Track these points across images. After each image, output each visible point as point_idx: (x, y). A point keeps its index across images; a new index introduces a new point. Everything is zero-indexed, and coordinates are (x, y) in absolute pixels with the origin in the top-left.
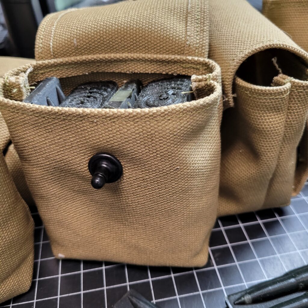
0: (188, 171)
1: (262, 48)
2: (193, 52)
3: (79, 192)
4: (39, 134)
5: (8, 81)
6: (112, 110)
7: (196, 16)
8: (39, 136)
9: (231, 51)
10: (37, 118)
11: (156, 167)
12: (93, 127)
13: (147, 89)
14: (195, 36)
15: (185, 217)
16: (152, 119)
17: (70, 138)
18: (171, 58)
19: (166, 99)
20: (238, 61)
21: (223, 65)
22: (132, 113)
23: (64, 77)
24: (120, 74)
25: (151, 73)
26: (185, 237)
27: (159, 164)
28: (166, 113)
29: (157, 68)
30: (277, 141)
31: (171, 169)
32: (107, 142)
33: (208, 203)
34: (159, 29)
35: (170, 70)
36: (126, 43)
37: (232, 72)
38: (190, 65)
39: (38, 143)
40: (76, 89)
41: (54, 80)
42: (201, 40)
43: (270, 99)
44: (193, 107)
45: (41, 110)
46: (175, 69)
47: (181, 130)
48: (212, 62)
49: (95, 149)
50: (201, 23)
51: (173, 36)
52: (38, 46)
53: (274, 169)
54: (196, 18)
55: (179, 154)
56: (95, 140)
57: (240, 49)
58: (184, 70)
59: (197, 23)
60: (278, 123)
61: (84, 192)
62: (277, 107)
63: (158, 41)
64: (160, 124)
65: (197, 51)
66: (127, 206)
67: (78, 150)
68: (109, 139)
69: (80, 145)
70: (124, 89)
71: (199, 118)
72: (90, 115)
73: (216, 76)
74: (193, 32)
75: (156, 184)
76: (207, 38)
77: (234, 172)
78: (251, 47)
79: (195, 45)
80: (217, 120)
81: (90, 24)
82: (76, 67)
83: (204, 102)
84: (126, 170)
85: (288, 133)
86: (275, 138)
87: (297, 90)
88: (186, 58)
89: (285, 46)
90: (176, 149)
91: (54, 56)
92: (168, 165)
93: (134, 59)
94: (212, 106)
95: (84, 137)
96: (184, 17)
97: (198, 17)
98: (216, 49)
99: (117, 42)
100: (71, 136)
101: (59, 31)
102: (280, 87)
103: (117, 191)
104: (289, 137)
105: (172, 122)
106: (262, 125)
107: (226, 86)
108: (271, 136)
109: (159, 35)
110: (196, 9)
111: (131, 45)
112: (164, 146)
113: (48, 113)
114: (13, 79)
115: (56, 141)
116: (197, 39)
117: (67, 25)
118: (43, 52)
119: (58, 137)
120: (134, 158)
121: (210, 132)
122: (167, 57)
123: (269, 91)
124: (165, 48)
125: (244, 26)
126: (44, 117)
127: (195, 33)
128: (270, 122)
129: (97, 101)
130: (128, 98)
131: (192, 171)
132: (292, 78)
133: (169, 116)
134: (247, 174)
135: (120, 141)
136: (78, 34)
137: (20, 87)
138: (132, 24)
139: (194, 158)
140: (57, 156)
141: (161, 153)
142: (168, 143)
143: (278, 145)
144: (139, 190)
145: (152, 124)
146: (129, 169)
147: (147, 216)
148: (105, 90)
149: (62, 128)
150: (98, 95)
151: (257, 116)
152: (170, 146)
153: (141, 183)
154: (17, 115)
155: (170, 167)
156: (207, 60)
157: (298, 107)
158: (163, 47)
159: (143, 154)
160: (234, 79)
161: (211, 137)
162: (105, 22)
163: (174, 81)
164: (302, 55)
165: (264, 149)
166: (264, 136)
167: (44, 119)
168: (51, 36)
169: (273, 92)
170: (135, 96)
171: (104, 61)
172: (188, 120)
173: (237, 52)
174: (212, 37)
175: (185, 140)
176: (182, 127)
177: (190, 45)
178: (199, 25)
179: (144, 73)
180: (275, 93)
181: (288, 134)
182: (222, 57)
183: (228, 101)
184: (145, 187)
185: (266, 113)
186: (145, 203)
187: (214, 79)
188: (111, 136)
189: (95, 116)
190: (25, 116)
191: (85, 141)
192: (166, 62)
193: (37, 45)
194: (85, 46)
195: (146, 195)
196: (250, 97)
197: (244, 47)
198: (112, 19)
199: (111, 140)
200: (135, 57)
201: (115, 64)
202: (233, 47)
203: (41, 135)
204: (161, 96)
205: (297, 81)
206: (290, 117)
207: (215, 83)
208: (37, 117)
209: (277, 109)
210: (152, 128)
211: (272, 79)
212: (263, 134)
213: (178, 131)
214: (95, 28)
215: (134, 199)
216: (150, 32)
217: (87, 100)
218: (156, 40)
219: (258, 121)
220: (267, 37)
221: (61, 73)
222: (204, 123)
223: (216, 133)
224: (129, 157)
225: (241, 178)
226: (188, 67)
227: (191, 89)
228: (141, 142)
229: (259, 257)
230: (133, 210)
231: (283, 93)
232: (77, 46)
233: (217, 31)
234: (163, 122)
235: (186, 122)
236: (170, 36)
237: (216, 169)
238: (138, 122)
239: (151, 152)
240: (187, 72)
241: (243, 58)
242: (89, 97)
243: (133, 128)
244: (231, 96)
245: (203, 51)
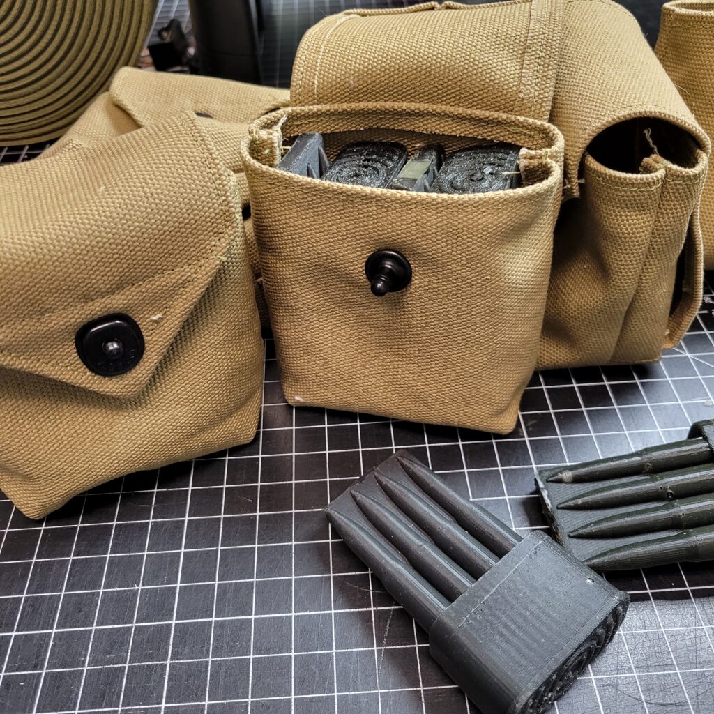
0: (502, 284)
1: (628, 117)
2: (528, 110)
3: (342, 303)
4: (304, 217)
5: (257, 136)
6: (409, 192)
7: (538, 52)
8: (303, 219)
9: (584, 114)
10: (305, 196)
11: (458, 274)
12: (380, 214)
13: (452, 162)
14: (534, 85)
15: (490, 351)
16: (462, 209)
17: (346, 225)
18: (494, 117)
19: (481, 180)
20: (591, 132)
21: (570, 134)
22: (436, 199)
23: (328, 132)
24: (412, 133)
25: (460, 136)
26: (487, 383)
27: (463, 271)
28: (481, 202)
29: (471, 129)
30: (637, 253)
31: (478, 279)
32: (397, 234)
33: (525, 336)
34: (480, 70)
35: (490, 134)
36: (426, 89)
37: (580, 148)
38: (521, 130)
39: (299, 229)
40: (344, 151)
41: (316, 137)
42: (542, 91)
43: (631, 192)
44: (517, 196)
45: (313, 185)
46: (497, 133)
47: (498, 227)
48: (553, 128)
49: (378, 243)
50: (545, 64)
51: (499, 83)
52: (295, 84)
53: (631, 297)
54: (538, 56)
55: (492, 260)
56: (381, 231)
57: (597, 115)
58: (511, 136)
59: (538, 63)
60: (641, 228)
61: (349, 304)
62: (642, 204)
63: (477, 90)
64: (471, 216)
65: (533, 108)
66: (409, 327)
67: (355, 243)
68: (400, 230)
69: (359, 236)
70: (418, 159)
71: (524, 211)
72: (380, 197)
73: (557, 152)
74: (530, 78)
75: (455, 298)
76: (552, 88)
77: (571, 297)
78: (613, 113)
79: (531, 100)
80: (550, 216)
81: (376, 55)
82: (348, 119)
83: (533, 191)
84: (416, 275)
85: (658, 243)
86: (635, 250)
87: (673, 181)
88: (515, 118)
89: (663, 115)
90: (488, 252)
91: (318, 100)
92: (475, 273)
93: (437, 113)
94: (544, 196)
95: (367, 226)
96: (520, 52)
97: (541, 54)
98: (563, 106)
99: (413, 86)
100: (348, 224)
101: (328, 62)
102: (648, 175)
103: (397, 305)
104: (659, 249)
105: (487, 215)
106: (616, 229)
107: (570, 167)
108: (629, 246)
109: (478, 80)
110: (540, 40)
111: (434, 92)
112: (473, 247)
113: (322, 190)
114: (264, 134)
115: (326, 228)
116: (536, 91)
117: (340, 53)
118: (303, 93)
119: (330, 223)
120: (431, 259)
121: (538, 232)
122: (487, 114)
123: (630, 179)
124: (485, 100)
125: (611, 74)
126: (316, 195)
127: (534, 79)
128: (630, 225)
129: (378, 173)
130: (425, 174)
131: (507, 284)
132: (669, 162)
133: (485, 206)
134: (591, 302)
135: (415, 235)
136: (357, 70)
137: (273, 146)
138: (439, 60)
139: (512, 267)
140: (323, 248)
141: (467, 255)
142: (479, 242)
143: (640, 260)
144: (430, 306)
145: (460, 216)
146: (420, 275)
147: (436, 344)
148: (390, 158)
149: (339, 211)
150: (379, 166)
151: (611, 214)
152: (481, 246)
153: (434, 295)
154: (277, 189)
155: (477, 276)
156: (547, 124)
157: (674, 205)
158: (483, 98)
159: (443, 255)
160: (583, 158)
161: (540, 240)
162: (399, 53)
163: (493, 152)
164: (689, 129)
165: (618, 264)
166: (619, 245)
167: (315, 198)
168: (316, 70)
169: (635, 182)
170: (434, 170)
171: (391, 113)
172: (509, 214)
173: (592, 117)
174: (560, 86)
175: (503, 240)
176: (499, 222)
177: (523, 99)
178: (541, 67)
179: (450, 134)
180: (639, 184)
181: (657, 245)
182: (570, 122)
183: (571, 189)
184: (439, 302)
185: (625, 212)
186: (435, 325)
187: (552, 157)
188: (404, 227)
189: (386, 199)
190: (289, 191)
191: (367, 232)
192: (485, 122)
193: (293, 81)
194: (365, 89)
195: (439, 313)
196: (603, 186)
197: (602, 112)
198: (409, 49)
199: (402, 233)
200: (439, 110)
201: (407, 119)
202: (588, 108)
203: (306, 218)
204: (473, 175)
205: (675, 167)
206: (661, 219)
207: (553, 164)
208: (306, 193)
209: (641, 207)
210: (459, 221)
211: (641, 161)
212: (618, 241)
213: (495, 228)
214: (382, 62)
215: (422, 318)
216: (466, 73)
217: (364, 172)
218: (473, 86)
219: (612, 222)
220: (640, 97)
221: (324, 125)
222: (530, 220)
223: (547, 235)
224: (423, 258)
225: (581, 307)
226: (518, 131)
227: (518, 168)
228: (443, 238)
229: (595, 432)
230: (418, 334)
231: (652, 184)
232: (354, 87)
233: (569, 76)
234: (475, 214)
235: (506, 217)
236: (495, 82)
237: (542, 288)
238: (442, 211)
239: (454, 253)
240: (514, 139)
241: (599, 128)
242: (366, 167)
243: (435, 219)
244: (575, 181)
245: (543, 109)
